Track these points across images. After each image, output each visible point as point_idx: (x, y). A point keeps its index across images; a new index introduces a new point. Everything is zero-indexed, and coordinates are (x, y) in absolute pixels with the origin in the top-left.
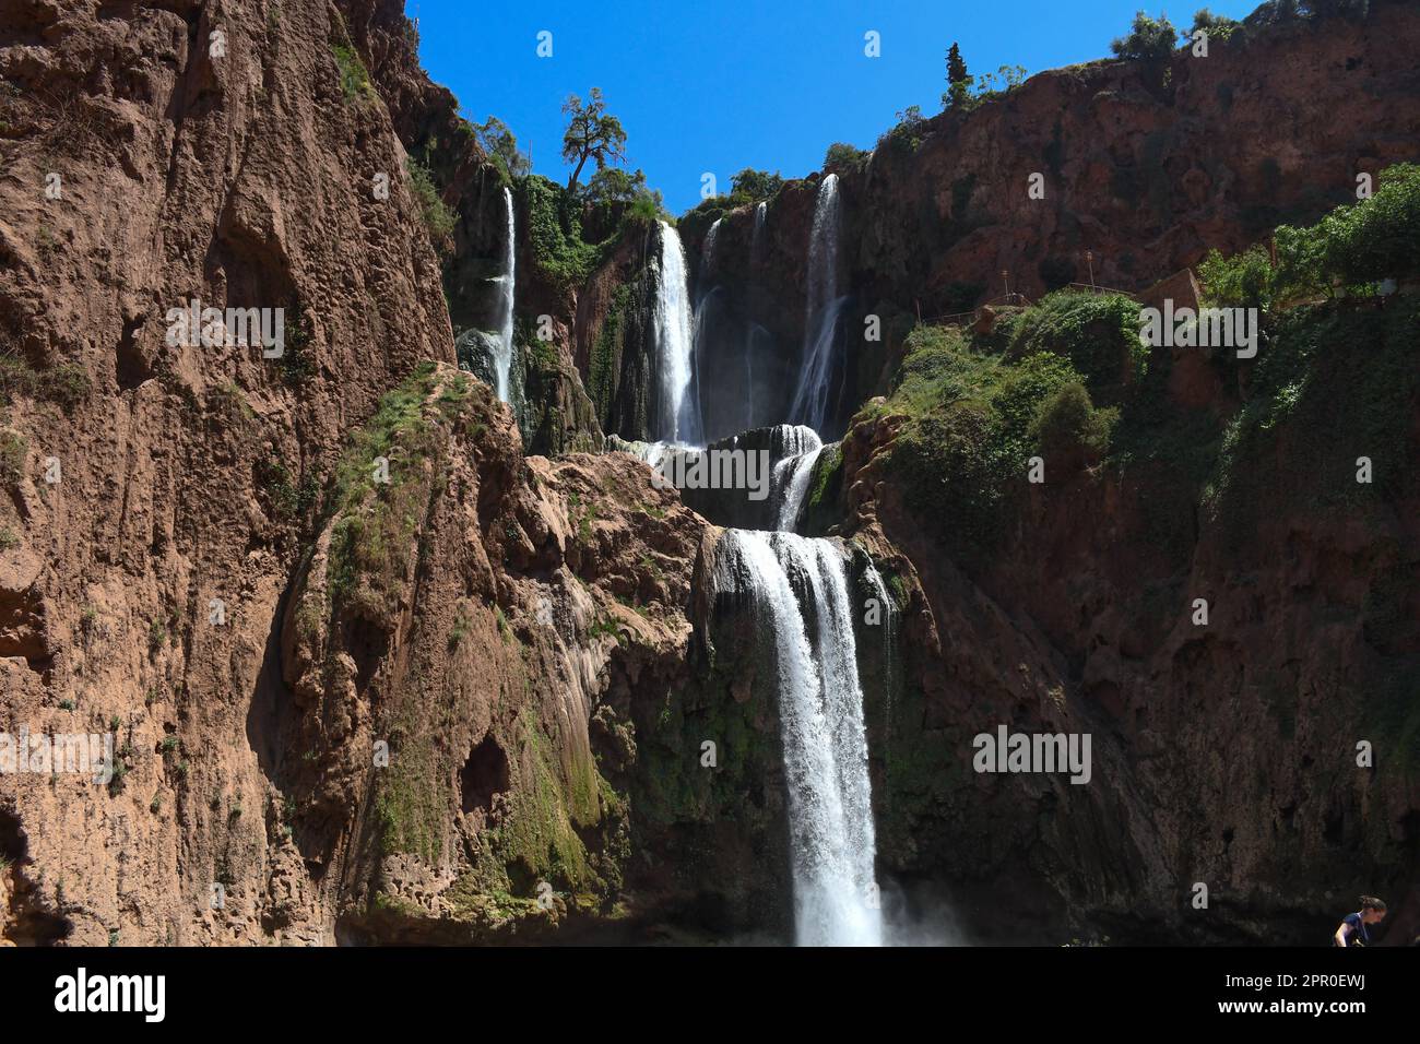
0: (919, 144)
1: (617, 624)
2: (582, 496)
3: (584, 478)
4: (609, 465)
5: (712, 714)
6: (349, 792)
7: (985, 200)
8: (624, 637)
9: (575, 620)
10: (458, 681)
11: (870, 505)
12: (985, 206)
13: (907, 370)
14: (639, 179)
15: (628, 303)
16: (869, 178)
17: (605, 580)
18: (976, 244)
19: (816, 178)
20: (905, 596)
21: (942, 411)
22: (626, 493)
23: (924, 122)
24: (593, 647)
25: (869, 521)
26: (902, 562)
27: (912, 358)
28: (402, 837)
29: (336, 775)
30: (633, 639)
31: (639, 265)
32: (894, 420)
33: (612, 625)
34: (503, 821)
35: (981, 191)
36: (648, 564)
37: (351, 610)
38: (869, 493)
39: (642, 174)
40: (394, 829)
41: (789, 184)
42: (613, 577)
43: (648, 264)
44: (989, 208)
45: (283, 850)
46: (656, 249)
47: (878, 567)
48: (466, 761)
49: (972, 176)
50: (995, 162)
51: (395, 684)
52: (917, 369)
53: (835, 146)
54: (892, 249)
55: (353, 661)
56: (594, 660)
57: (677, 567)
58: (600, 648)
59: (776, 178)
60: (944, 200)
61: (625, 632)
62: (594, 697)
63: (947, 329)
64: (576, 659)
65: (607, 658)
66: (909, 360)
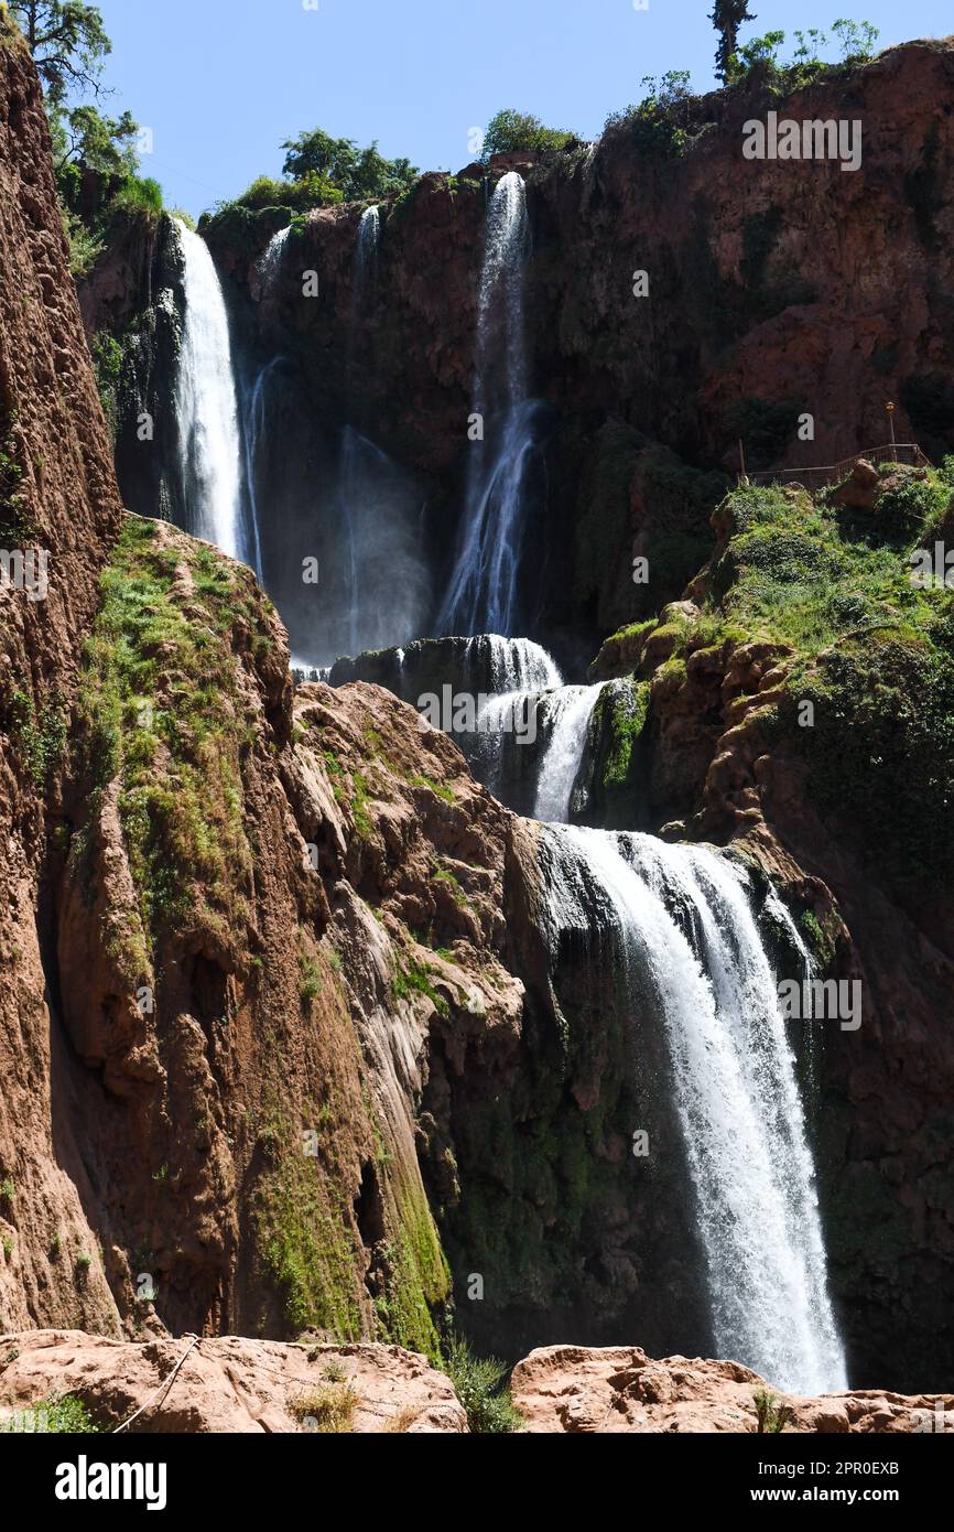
0: (688, 142)
1: (428, 976)
2: (342, 758)
3: (338, 727)
4: (364, 707)
5: (543, 1129)
6: (227, 1231)
7: (798, 256)
8: (441, 998)
9: (375, 967)
10: (325, 1059)
11: (750, 793)
12: (796, 266)
13: (738, 561)
14: (127, 128)
15: (123, 374)
16: (588, 190)
17: (392, 902)
18: (790, 334)
19: (482, 174)
20: (828, 943)
21: (854, 643)
22: (398, 756)
23: (693, 100)
24: (403, 1012)
25: (753, 820)
26: (816, 889)
27: (743, 539)
28: (311, 1304)
29: (208, 1207)
30: (457, 1001)
31: (140, 302)
32: (760, 652)
33: (419, 977)
34: (388, 1286)
35: (790, 239)
36: (443, 876)
37: (189, 941)
38: (744, 772)
39: (134, 120)
40: (300, 1292)
41: (430, 179)
42: (403, 897)
43: (157, 301)
44: (803, 270)
45: (149, 1325)
46: (170, 272)
47: (783, 897)
48: (360, 1187)
49: (776, 211)
50: (821, 193)
51: (244, 1065)
52: (758, 562)
53: (504, 116)
54: (622, 324)
55: (198, 1025)
56: (410, 1035)
57: (484, 883)
58: (411, 1013)
59: (369, 155)
60: (728, 247)
61: (442, 989)
62: (416, 1093)
63: (790, 492)
64: (383, 1032)
65: (426, 1033)
66: (739, 543)
